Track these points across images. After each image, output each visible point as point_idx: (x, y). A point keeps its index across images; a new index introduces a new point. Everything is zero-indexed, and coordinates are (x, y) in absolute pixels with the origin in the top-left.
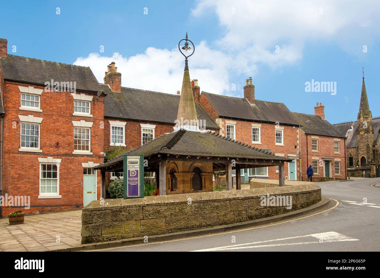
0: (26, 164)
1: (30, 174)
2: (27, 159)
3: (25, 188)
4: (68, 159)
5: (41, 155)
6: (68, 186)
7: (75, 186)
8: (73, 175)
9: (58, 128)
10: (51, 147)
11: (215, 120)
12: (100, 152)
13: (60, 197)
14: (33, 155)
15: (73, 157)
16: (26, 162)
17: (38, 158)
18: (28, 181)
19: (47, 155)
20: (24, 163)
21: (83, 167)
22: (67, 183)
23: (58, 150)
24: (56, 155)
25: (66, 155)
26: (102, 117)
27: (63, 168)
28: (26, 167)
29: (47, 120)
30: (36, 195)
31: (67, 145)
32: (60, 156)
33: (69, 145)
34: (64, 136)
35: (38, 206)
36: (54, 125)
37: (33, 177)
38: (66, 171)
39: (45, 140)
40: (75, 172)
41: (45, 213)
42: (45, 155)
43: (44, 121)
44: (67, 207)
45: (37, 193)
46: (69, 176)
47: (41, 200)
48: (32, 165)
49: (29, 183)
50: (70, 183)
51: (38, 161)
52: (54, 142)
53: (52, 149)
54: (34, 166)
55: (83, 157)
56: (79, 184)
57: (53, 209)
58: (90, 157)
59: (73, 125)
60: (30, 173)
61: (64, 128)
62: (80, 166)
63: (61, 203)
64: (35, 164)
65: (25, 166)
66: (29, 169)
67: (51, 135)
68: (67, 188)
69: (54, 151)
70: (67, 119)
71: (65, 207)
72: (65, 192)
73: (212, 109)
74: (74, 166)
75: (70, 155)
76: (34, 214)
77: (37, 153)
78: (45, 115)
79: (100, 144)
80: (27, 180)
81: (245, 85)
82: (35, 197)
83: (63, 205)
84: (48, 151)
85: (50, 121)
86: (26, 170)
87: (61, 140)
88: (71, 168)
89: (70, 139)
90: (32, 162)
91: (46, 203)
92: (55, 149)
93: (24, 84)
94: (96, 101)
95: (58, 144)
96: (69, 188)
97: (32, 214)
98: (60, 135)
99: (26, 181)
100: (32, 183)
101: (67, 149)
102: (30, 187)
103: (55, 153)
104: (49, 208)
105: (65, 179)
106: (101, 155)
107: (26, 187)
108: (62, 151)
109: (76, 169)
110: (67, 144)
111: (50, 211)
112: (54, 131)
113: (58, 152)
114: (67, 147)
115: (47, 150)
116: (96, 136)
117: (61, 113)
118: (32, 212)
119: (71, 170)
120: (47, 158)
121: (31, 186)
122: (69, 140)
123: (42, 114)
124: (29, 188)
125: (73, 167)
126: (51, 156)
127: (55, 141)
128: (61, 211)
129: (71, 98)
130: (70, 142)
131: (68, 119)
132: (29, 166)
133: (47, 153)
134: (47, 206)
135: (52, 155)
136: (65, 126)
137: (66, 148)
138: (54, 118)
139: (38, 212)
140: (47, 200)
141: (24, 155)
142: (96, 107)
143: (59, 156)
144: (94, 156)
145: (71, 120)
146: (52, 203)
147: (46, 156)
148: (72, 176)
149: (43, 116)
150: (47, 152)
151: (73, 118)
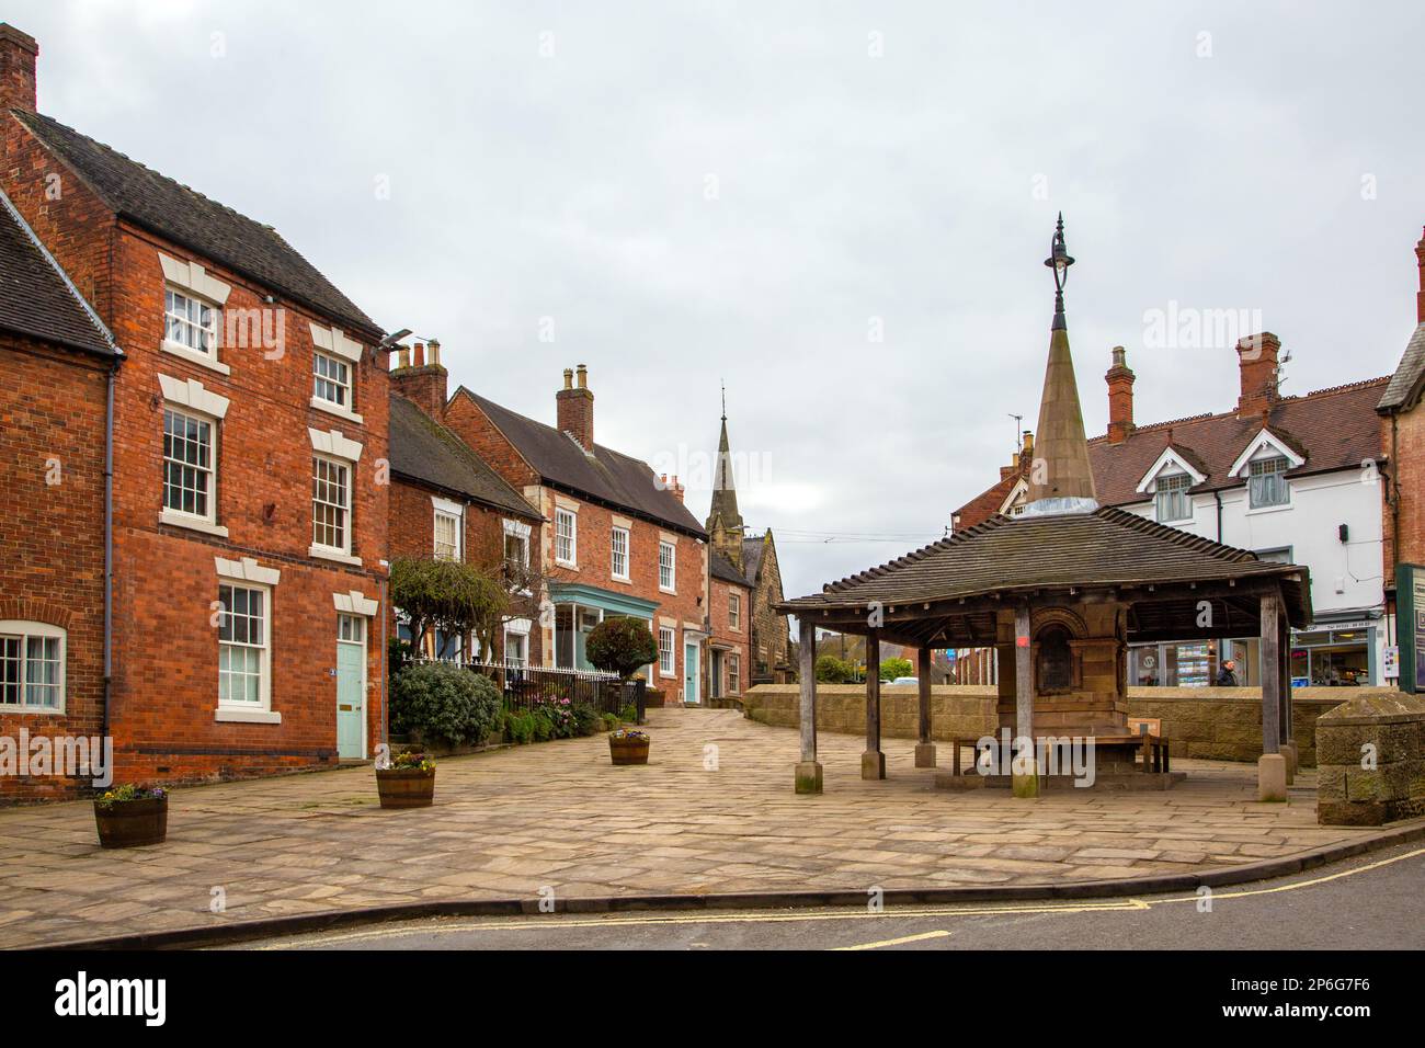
0: (180, 580)
1: (190, 621)
2: (185, 559)
3: (177, 676)
4: (297, 574)
5: (224, 546)
6: (299, 677)
7: (316, 678)
8: (310, 638)
9: (271, 447)
10: (252, 521)
11: (522, 491)
12: (378, 559)
13: (277, 717)
14: (200, 545)
15: (309, 568)
16: (179, 569)
17: (216, 558)
18: (187, 648)
19: (241, 550)
20: (175, 574)
21: (337, 608)
22: (295, 666)
23: (271, 536)
24: (266, 556)
25: (291, 555)
26: (383, 430)
27: (285, 609)
28: (180, 591)
29: (243, 411)
30: (210, 706)
31: (294, 520)
32: (277, 558)
33: (298, 521)
34: (286, 484)
35: (217, 751)
36: (259, 433)
37: (199, 632)
38: (291, 620)
39: (234, 489)
40: (316, 624)
41: (237, 780)
42: (235, 549)
43: (234, 414)
44: (295, 758)
45: (211, 696)
46: (301, 642)
47: (222, 726)
48: (197, 583)
49: (189, 655)
50: (304, 666)
51: (216, 571)
52: (259, 501)
53: (252, 526)
54: (202, 590)
55: (337, 570)
56: (326, 675)
57: (257, 764)
58: (356, 574)
59: (311, 445)
60: (191, 615)
61: (286, 453)
62: (327, 605)
63: (277, 742)
64: (206, 579)
65: (176, 585)
66: (190, 599)
67: (251, 472)
68: (295, 687)
69: (260, 538)
70: (295, 419)
71: (289, 758)
72: (289, 702)
73: (509, 452)
74: (311, 603)
75: (302, 558)
76: (206, 785)
77: (213, 539)
78: (234, 388)
79: (378, 527)
80: (182, 643)
81: (562, 387)
82: (206, 712)
83: (286, 752)
84: (243, 535)
85: (249, 416)
86: (180, 603)
87: (278, 496)
88: (304, 611)
89: (302, 497)
90: (198, 572)
91: (237, 741)
92: (262, 530)
93: (176, 250)
94: (370, 364)
95: (270, 509)
96: (300, 688)
97: (200, 780)
98: (275, 476)
99: (179, 647)
100: (199, 656)
101: (293, 535)
102: (192, 673)
103: (262, 544)
104: (247, 761)
105: (290, 650)
106: (382, 570)
107: (179, 671)
108: (282, 541)
109: (317, 615)
110: (293, 516)
111: (252, 772)
112: (260, 459)
113: (269, 540)
114: (294, 526)
115: (241, 529)
116: (368, 495)
117: (277, 390)
118: (199, 774)
119: (305, 616)
120: (238, 560)
121: (194, 667)
122: (299, 501)
123: (226, 384)
124: (188, 677)
125: (311, 608)
126: (252, 555)
127: (261, 497)
128: (280, 773)
129: (306, 339)
130: (302, 506)
131: (298, 417)
132: (189, 587)
133: (240, 544)
134: (242, 753)
135: (254, 553)
136: (289, 443)
137: (293, 530)
138: (261, 406)
139: (216, 777)
140: (240, 727)
141: (173, 541)
142: (371, 389)
143: (270, 556)
144: (364, 572)
145: (307, 423)
146: (254, 742)
147: (237, 553)
148: (307, 642)
149: (230, 392)
150: (241, 539)
151: (310, 415)
